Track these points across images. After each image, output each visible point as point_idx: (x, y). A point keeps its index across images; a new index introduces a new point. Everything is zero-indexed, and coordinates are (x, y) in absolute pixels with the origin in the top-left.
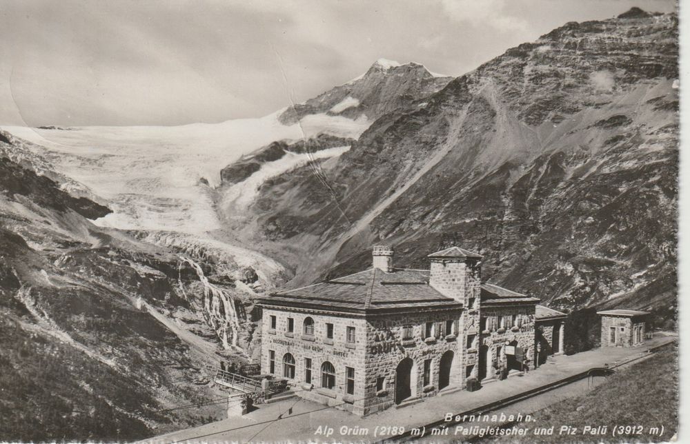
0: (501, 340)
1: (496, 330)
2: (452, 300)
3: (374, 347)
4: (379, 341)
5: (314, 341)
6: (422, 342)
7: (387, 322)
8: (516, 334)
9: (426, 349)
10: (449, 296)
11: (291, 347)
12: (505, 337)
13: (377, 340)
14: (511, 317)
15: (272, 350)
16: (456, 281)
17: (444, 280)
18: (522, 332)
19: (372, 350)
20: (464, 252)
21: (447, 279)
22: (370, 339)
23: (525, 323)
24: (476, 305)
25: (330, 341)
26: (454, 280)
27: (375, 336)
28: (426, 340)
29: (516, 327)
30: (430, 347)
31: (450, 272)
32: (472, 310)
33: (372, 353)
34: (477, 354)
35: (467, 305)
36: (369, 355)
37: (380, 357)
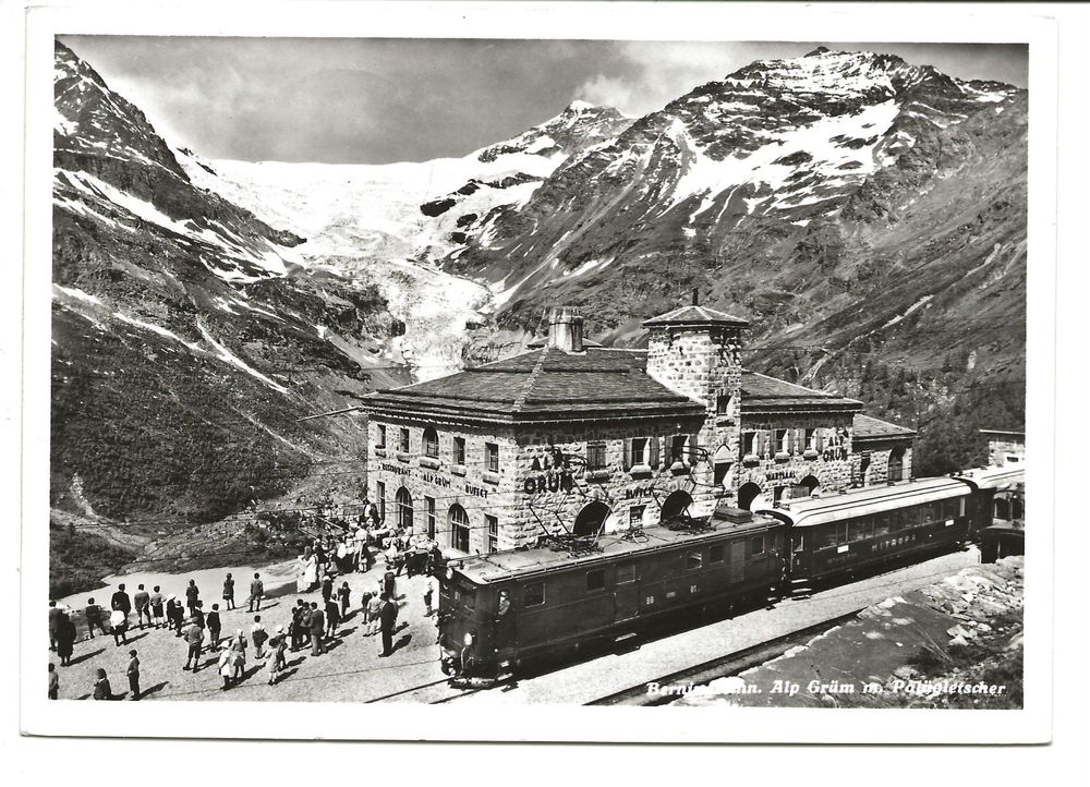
0: (781, 474)
1: (772, 456)
2: (686, 399)
3: (531, 480)
4: (539, 469)
5: (437, 469)
6: (625, 475)
7: (555, 436)
8: (811, 463)
9: (633, 486)
10: (681, 393)
11: (406, 476)
12: (790, 469)
13: (536, 466)
14: (803, 432)
15: (380, 480)
16: (693, 366)
17: (672, 365)
18: (826, 460)
19: (526, 486)
20: (709, 313)
21: (677, 363)
22: (523, 466)
23: (831, 444)
24: (732, 410)
25: (461, 469)
26: (689, 364)
27: (532, 461)
28: (632, 471)
29: (813, 451)
30: (643, 484)
31: (681, 349)
32: (724, 418)
33: (526, 491)
34: (736, 498)
35: (714, 409)
36: (521, 495)
37: (543, 500)
